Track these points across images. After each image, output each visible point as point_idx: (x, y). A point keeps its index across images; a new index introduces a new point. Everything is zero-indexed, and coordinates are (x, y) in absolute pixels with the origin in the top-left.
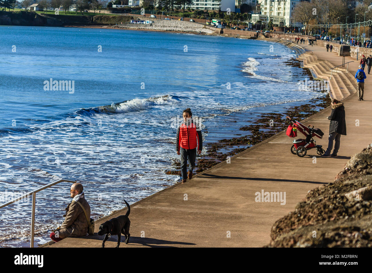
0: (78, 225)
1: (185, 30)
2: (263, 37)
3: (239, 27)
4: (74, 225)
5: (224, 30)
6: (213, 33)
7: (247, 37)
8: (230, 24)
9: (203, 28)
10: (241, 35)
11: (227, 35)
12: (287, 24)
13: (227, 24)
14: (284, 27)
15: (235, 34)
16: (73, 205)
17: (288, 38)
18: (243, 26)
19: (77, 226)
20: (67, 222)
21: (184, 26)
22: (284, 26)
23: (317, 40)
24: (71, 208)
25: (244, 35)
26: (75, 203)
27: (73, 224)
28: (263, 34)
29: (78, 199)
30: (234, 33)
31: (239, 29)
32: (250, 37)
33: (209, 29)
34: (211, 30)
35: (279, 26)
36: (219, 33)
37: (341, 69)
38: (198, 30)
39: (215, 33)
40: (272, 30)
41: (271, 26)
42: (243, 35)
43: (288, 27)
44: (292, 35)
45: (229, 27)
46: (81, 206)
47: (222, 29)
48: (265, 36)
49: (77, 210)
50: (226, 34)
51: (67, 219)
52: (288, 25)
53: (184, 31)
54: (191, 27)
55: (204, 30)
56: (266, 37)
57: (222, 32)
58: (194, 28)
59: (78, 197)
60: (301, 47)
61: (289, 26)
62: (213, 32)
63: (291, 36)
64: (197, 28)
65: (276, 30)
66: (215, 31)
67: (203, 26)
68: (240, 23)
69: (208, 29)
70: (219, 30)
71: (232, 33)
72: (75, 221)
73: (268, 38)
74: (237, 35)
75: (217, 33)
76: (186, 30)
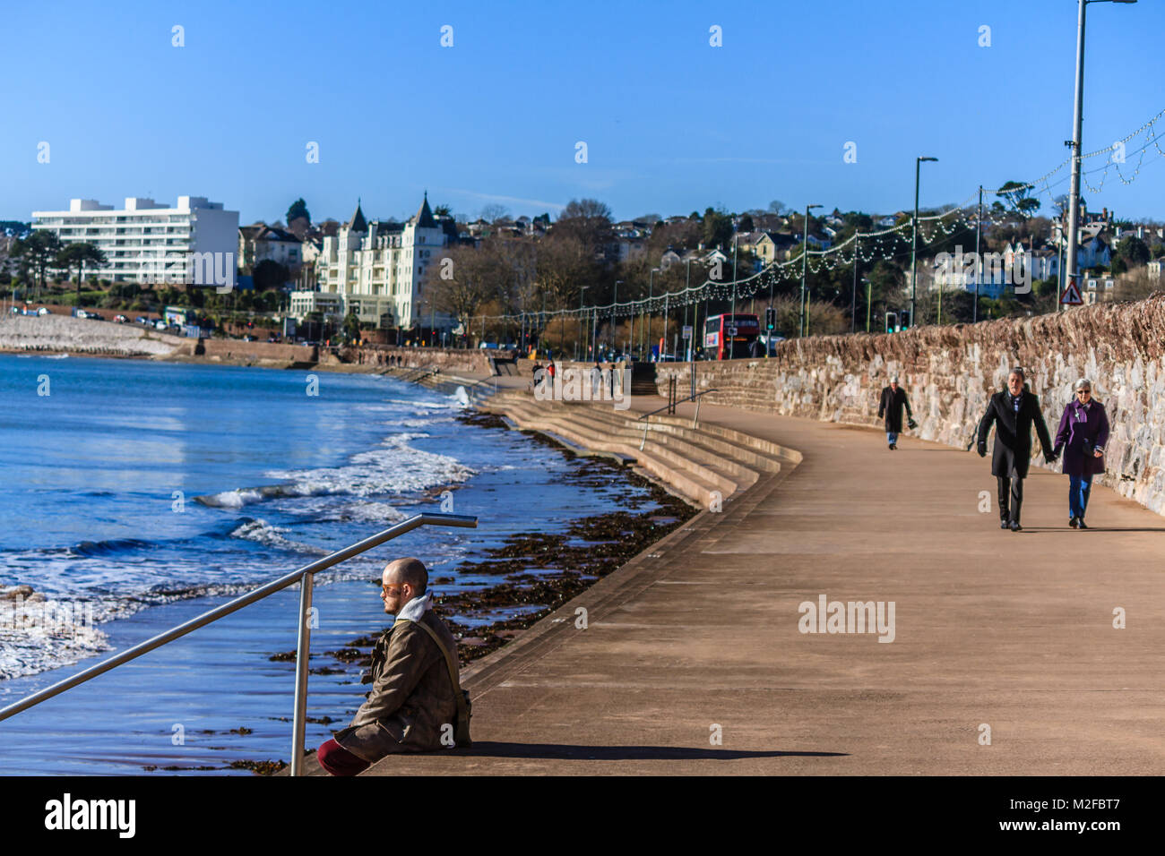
0: (426, 710)
1: (84, 347)
2: (333, 361)
3: (254, 332)
4: (410, 707)
5: (207, 343)
6: (174, 355)
7: (281, 364)
8: (226, 327)
9: (141, 338)
10: (261, 357)
11: (216, 358)
12: (405, 320)
13: (217, 325)
14: (395, 331)
15: (242, 356)
16: (405, 634)
17: (413, 361)
18: (266, 331)
19: (422, 712)
20: (384, 698)
21: (81, 334)
22: (396, 328)
23: (520, 361)
24: (394, 648)
25: (273, 355)
26: (412, 626)
27: (405, 704)
28: (335, 353)
29: (418, 612)
30: (240, 351)
31: (254, 339)
32: (291, 362)
33: (160, 340)
34: (165, 343)
35: (378, 326)
36: (193, 353)
37: (667, 421)
38: (125, 347)
39: (180, 352)
40: (358, 341)
41: (355, 328)
42: (269, 358)
43: (407, 328)
44: (428, 351)
45: (221, 332)
46: (434, 636)
47: (201, 340)
48: (339, 357)
49: (421, 651)
50: (213, 355)
51: (385, 688)
52: (408, 323)
53: (83, 351)
54: (104, 337)
55: (144, 346)
56: (344, 359)
57: (200, 350)
58: (113, 339)
59: (417, 606)
60: (476, 382)
61: (411, 326)
62: (174, 350)
63: (425, 355)
64: (123, 339)
65: (369, 340)
66: (179, 348)
67: (142, 332)
68: (255, 321)
69: (155, 342)
70: (192, 344)
71: (233, 352)
72: (414, 692)
73: (349, 362)
74: (248, 356)
75: (187, 352)
76: (89, 347)
